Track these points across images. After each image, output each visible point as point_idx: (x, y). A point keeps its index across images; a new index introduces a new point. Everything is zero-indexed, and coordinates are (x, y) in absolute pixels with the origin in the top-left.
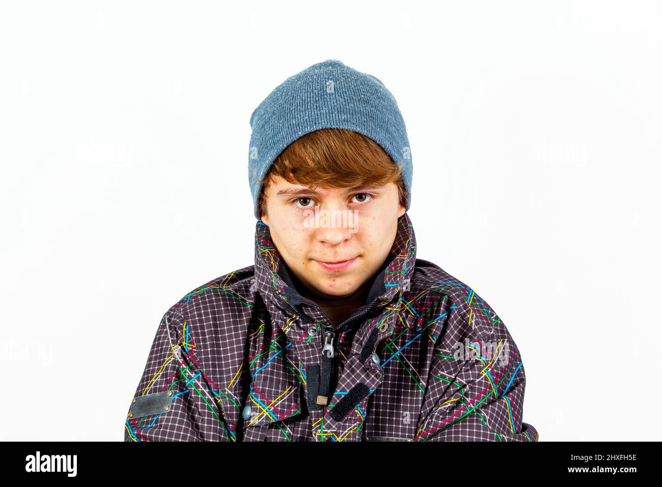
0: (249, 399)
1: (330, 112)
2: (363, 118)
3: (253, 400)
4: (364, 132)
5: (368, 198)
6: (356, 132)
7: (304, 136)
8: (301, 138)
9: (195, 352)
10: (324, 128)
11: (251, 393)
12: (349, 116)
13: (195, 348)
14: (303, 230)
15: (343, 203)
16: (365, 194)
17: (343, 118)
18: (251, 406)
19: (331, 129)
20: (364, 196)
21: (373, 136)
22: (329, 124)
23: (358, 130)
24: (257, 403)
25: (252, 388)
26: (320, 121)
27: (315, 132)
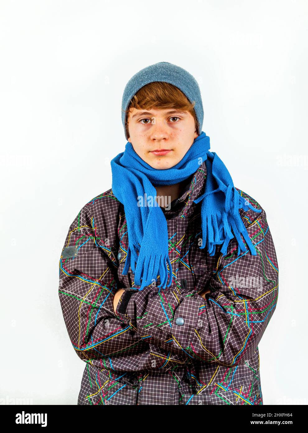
0: (120, 249)
1: (158, 74)
2: (174, 78)
3: (122, 250)
4: (174, 84)
5: (178, 120)
6: (170, 84)
7: (145, 85)
8: (143, 87)
9: (97, 231)
10: (154, 81)
11: (121, 246)
12: (167, 77)
13: (97, 229)
14: (145, 136)
15: (165, 121)
16: (177, 118)
17: (164, 77)
18: (121, 253)
19: (157, 82)
20: (176, 119)
21: (179, 86)
22: (157, 79)
23: (171, 82)
24: (124, 250)
25: (120, 244)
26: (152, 78)
27: (150, 84)
